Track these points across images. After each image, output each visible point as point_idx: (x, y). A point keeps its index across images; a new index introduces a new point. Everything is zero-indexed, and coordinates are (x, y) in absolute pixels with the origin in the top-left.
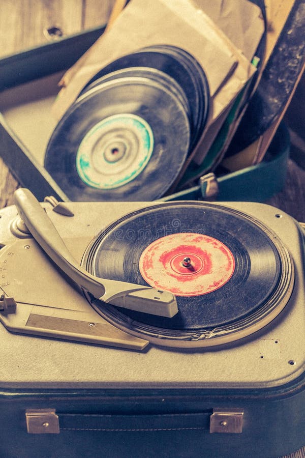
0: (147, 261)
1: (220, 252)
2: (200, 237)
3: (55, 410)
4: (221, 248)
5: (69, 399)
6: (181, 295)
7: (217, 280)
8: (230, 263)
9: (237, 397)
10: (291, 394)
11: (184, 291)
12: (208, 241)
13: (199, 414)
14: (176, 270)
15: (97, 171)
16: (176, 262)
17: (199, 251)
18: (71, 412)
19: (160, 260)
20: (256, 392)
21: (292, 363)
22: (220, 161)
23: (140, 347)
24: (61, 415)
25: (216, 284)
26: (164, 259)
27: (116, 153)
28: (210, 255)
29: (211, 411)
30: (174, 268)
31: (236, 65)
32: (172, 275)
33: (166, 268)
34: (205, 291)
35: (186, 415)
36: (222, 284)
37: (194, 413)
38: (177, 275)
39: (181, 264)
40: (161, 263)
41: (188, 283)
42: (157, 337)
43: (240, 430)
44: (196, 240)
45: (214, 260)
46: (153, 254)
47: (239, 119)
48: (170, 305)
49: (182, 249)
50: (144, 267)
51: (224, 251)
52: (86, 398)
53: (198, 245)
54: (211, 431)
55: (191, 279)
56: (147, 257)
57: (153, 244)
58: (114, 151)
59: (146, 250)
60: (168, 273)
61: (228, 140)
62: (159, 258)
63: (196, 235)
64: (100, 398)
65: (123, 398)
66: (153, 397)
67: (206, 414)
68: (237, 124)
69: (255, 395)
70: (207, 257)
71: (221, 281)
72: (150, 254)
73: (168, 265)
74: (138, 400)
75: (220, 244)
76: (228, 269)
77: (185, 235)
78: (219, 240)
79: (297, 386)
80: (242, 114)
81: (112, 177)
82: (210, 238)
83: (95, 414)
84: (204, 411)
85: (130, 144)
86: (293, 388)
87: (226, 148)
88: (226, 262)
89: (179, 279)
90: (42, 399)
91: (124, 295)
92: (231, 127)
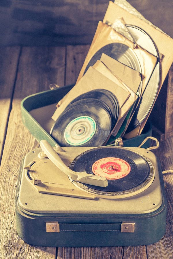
0: (95, 167)
1: (125, 164)
2: (116, 159)
3: (58, 222)
4: (125, 163)
5: (64, 217)
6: (109, 179)
7: (124, 174)
8: (129, 168)
9: (132, 217)
10: (154, 216)
11: (110, 178)
12: (120, 160)
13: (117, 224)
14: (107, 170)
15: (73, 138)
16: (107, 168)
17: (116, 164)
18: (65, 223)
19: (100, 167)
20: (140, 215)
21: (154, 204)
22: (123, 135)
23: (93, 198)
24: (61, 224)
25: (123, 176)
26: (102, 166)
27: (81, 131)
28: (121, 165)
29: (122, 223)
30: (106, 170)
31: (130, 95)
32: (105, 172)
33: (103, 170)
34: (119, 178)
35: (112, 224)
36: (125, 175)
37: (115, 223)
38: (107, 172)
39: (109, 168)
40: (101, 168)
41: (112, 175)
42: (100, 194)
43: (133, 231)
44: (115, 160)
45: (122, 167)
46: (97, 165)
47: (131, 118)
48: (105, 182)
49: (109, 163)
50: (94, 169)
51: (126, 164)
52: (71, 217)
53: (115, 162)
54: (121, 232)
55: (113, 174)
56: (95, 166)
57: (97, 161)
58: (80, 130)
59: (95, 163)
60: (103, 172)
61: (127, 126)
62: (100, 166)
63: (115, 158)
64: (77, 217)
65: (85, 217)
66: (98, 217)
67: (119, 224)
68: (131, 120)
69: (139, 216)
70: (119, 166)
71: (125, 174)
72: (96, 165)
73: (103, 169)
74: (92, 218)
75: (125, 161)
76: (128, 170)
77: (110, 158)
78: (124, 160)
79: (156, 213)
80: (132, 116)
81: (79, 140)
82: (120, 159)
83: (75, 223)
84: (119, 223)
85: (87, 127)
86: (155, 214)
87: (126, 129)
88: (127, 168)
89: (108, 174)
90: (53, 217)
91: (87, 178)
92: (128, 121)
